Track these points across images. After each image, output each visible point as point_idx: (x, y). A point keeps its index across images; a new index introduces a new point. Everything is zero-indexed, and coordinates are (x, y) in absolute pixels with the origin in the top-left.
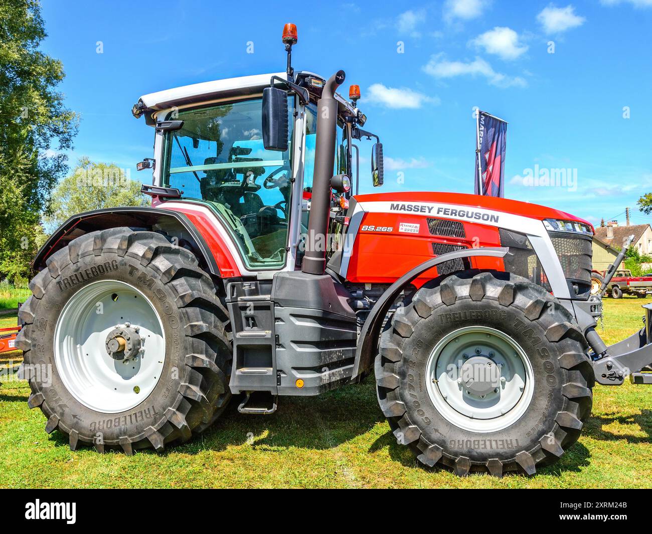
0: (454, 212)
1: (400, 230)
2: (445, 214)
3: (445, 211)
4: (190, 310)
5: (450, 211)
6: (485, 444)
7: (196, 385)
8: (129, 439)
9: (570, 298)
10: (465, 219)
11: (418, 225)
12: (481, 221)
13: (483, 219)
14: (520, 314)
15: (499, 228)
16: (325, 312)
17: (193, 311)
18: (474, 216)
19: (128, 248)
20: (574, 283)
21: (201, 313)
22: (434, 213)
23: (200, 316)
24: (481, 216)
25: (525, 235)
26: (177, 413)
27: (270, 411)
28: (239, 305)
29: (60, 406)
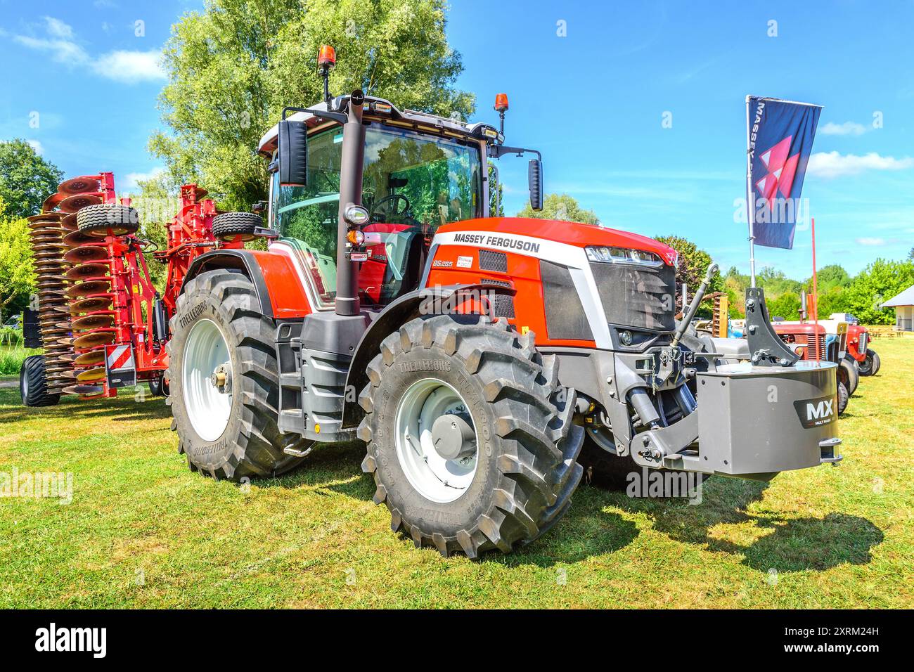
0: (500, 241)
1: (458, 265)
2: (492, 244)
3: (493, 241)
4: (244, 348)
5: (497, 240)
6: (434, 513)
7: (249, 422)
8: (213, 466)
9: (613, 349)
10: (508, 249)
11: (471, 259)
12: (522, 252)
13: (525, 249)
14: (462, 365)
15: (539, 259)
16: (339, 356)
17: (247, 350)
18: (517, 245)
19: (211, 290)
20: (620, 330)
21: (253, 353)
22: (484, 245)
23: (251, 355)
24: (523, 245)
25: (566, 267)
26: (238, 446)
27: (304, 453)
28: (291, 346)
29: (184, 431)
